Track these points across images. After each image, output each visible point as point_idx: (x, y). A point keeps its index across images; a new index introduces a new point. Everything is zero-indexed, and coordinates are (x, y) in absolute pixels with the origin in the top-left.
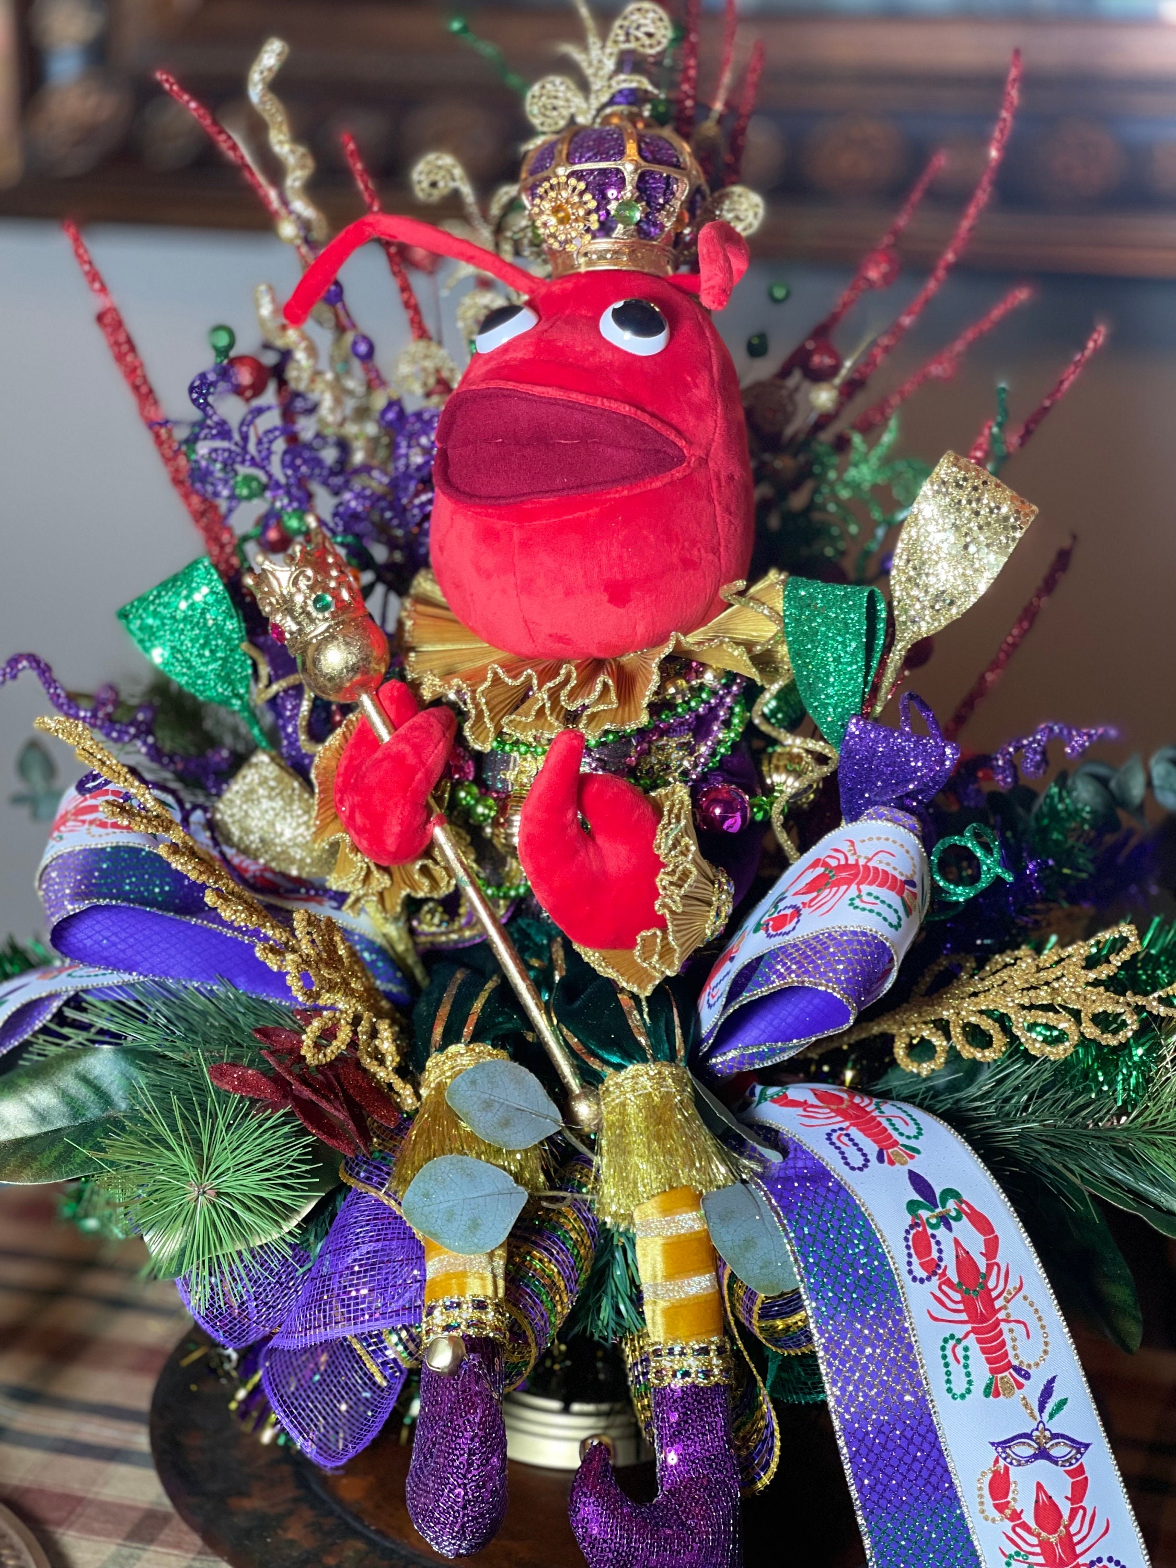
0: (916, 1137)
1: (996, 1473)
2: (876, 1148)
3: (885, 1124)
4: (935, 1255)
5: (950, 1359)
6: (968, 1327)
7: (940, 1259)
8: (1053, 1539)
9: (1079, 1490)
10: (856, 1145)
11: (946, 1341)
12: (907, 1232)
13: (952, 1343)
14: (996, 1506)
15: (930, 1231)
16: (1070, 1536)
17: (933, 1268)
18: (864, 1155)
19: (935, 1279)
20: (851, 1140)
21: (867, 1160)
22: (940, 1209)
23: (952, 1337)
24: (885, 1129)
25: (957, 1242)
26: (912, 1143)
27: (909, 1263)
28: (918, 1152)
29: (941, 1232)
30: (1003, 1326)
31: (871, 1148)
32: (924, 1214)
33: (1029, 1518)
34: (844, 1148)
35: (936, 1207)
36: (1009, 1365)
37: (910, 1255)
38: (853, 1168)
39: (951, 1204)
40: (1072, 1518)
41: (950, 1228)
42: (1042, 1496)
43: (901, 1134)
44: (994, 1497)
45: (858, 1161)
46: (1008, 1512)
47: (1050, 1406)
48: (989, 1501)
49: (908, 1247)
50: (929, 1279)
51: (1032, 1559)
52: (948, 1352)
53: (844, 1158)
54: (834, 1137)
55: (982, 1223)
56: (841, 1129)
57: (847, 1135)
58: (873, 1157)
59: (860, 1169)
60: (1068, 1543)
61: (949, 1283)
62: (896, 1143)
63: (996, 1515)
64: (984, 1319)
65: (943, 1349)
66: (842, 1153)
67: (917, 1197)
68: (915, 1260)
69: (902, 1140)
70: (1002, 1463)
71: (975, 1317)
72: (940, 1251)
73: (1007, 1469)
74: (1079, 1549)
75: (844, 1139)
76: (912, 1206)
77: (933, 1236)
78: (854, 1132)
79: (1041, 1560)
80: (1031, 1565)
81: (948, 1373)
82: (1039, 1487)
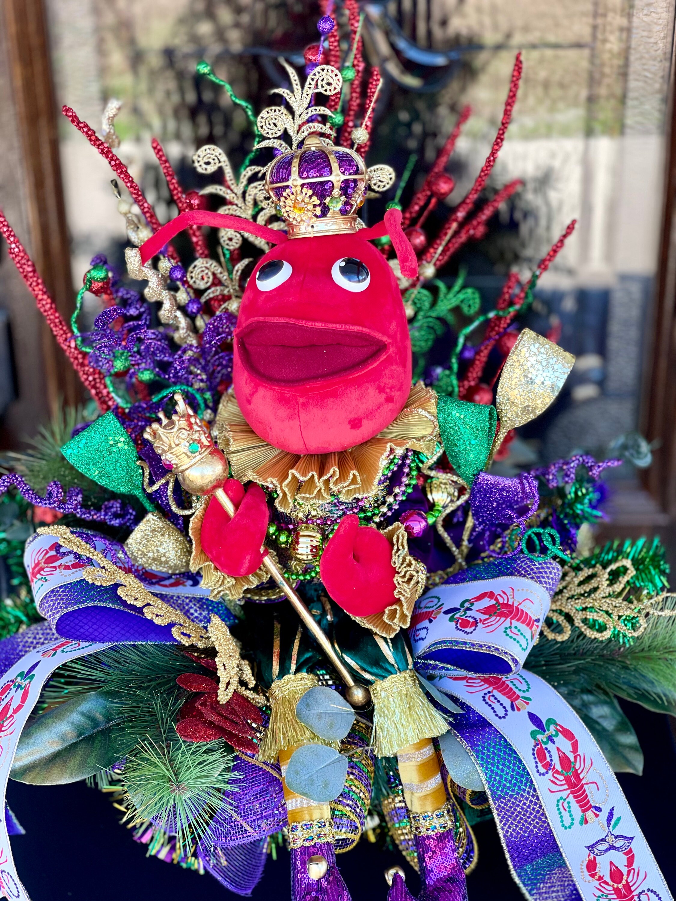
0: (527, 691)
1: (590, 861)
2: (510, 702)
3: (511, 685)
4: (548, 759)
5: (562, 810)
6: (569, 791)
7: (551, 760)
8: (620, 886)
9: (631, 861)
10: (499, 701)
11: (558, 801)
12: (533, 750)
13: (561, 801)
14: (590, 875)
15: (544, 746)
16: (628, 883)
17: (548, 766)
18: (504, 707)
19: (550, 772)
20: (496, 699)
21: (506, 711)
22: (547, 732)
23: (561, 798)
24: (511, 689)
25: (558, 749)
26: (526, 695)
27: (537, 767)
28: (530, 699)
29: (550, 746)
30: (585, 787)
31: (507, 702)
32: (540, 737)
33: (607, 878)
34: (493, 705)
35: (545, 731)
36: (591, 807)
37: (536, 763)
38: (500, 718)
39: (552, 728)
40: (628, 875)
41: (553, 742)
42: (613, 867)
43: (520, 690)
44: (589, 871)
45: (501, 713)
46: (596, 877)
47: (612, 823)
48: (586, 873)
49: (535, 758)
50: (547, 773)
51: (610, 897)
52: (561, 807)
53: (495, 712)
54: (487, 697)
55: (568, 735)
56: (489, 692)
57: (493, 696)
58: (509, 708)
59: (504, 717)
60: (627, 887)
61: (557, 772)
62: (518, 697)
63: (590, 878)
64: (576, 786)
65: (558, 805)
66: (493, 708)
67: (535, 728)
68: (539, 764)
69: (521, 694)
70: (592, 856)
71: (571, 785)
72: (551, 756)
73: (594, 858)
74: (633, 889)
75: (492, 699)
76: (533, 734)
77: (546, 749)
78: (496, 693)
79: (615, 896)
80: (610, 900)
81: (561, 817)
82: (611, 863)
